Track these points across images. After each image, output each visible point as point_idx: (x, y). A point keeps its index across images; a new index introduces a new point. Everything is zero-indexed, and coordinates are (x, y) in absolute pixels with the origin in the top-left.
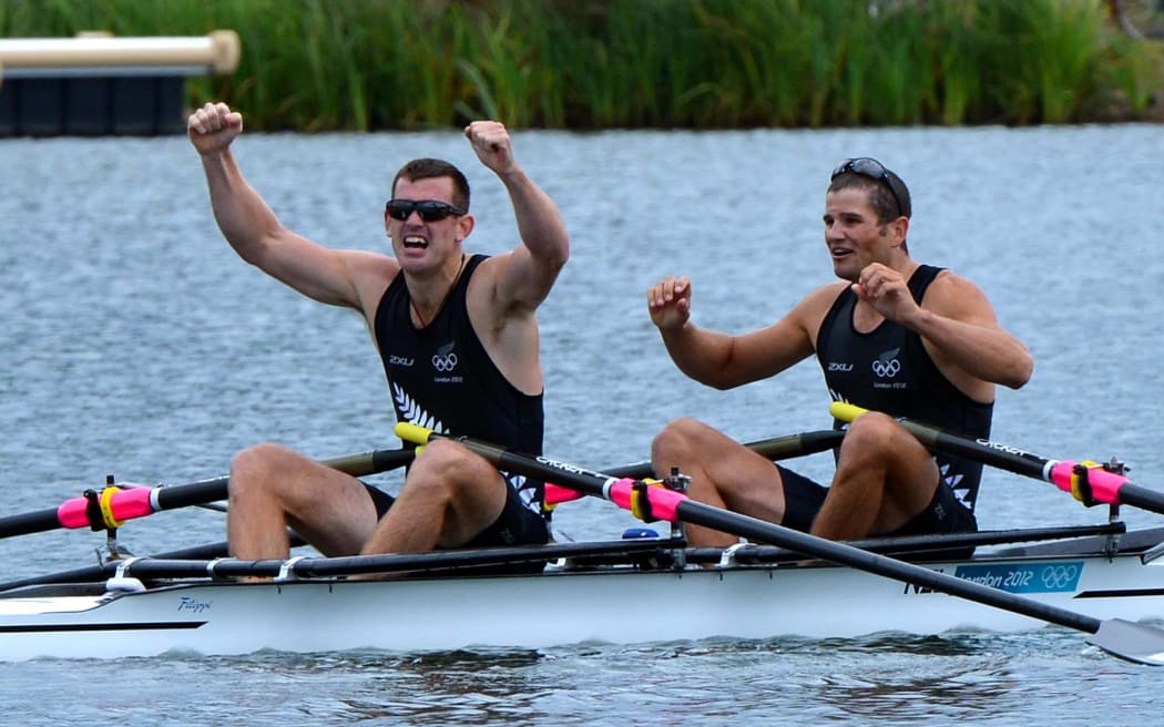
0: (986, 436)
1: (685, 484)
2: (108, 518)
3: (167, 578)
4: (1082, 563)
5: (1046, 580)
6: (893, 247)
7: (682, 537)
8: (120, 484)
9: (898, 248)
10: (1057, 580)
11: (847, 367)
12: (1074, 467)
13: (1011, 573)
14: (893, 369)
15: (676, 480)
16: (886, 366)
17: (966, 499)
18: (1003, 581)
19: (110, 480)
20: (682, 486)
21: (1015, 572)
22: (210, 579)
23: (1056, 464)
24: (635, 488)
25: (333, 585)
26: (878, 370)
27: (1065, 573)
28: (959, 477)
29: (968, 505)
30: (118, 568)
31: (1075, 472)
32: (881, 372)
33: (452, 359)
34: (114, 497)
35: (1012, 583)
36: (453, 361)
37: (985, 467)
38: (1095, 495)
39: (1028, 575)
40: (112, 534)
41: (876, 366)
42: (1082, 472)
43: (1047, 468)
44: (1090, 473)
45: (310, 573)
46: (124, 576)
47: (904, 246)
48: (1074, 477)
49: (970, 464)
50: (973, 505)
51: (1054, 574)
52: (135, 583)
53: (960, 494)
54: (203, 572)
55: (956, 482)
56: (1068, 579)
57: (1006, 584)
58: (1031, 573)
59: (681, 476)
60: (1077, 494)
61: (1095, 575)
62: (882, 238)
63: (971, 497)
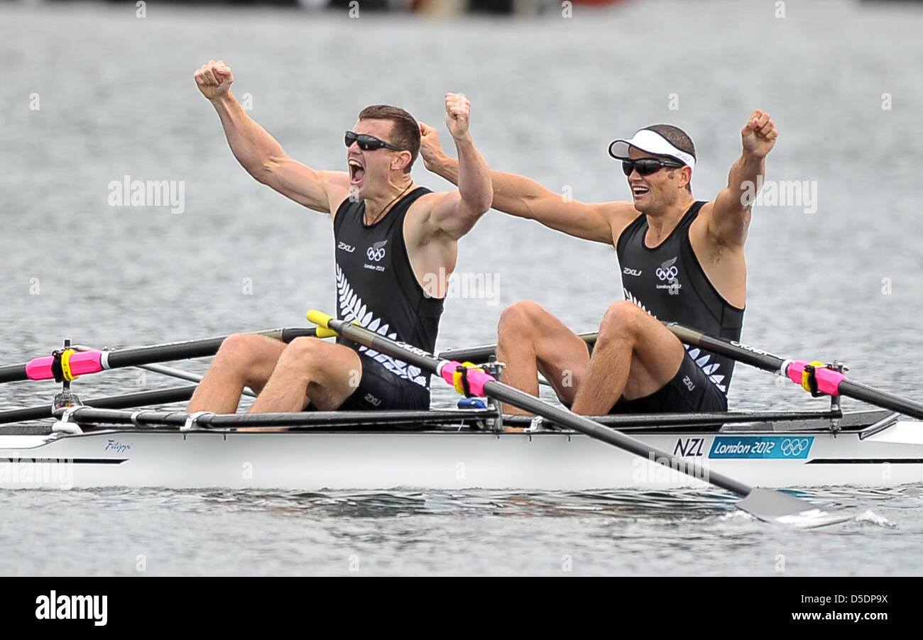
0: (737, 339)
1: (500, 370)
2: (67, 373)
3: (100, 423)
4: (813, 438)
5: (784, 450)
6: (679, 187)
7: (496, 410)
8: (75, 347)
9: (684, 188)
10: (793, 450)
11: (637, 273)
12: (805, 367)
13: (757, 443)
14: (672, 273)
15: (493, 367)
16: (666, 271)
17: (722, 383)
18: (750, 449)
19: (67, 343)
20: (497, 371)
21: (760, 442)
22: (133, 426)
23: (791, 363)
24: (458, 371)
25: (227, 435)
26: (661, 274)
27: (800, 445)
28: (717, 366)
29: (723, 388)
30: (64, 413)
31: (806, 371)
32: (663, 276)
33: (382, 252)
34: (71, 357)
35: (758, 451)
36: (382, 255)
37: (736, 362)
38: (821, 387)
39: (770, 445)
40: (67, 384)
41: (659, 272)
42: (811, 370)
43: (784, 366)
44: (816, 372)
45: (209, 425)
46: (69, 421)
47: (688, 187)
48: (805, 374)
49: (726, 359)
50: (727, 389)
51: (791, 445)
52: (75, 427)
53: (717, 379)
54: (128, 420)
55: (714, 370)
56: (801, 450)
57: (753, 451)
58: (773, 444)
59: (497, 363)
60: (807, 385)
61: (823, 446)
62: (670, 180)
63: (726, 382)
